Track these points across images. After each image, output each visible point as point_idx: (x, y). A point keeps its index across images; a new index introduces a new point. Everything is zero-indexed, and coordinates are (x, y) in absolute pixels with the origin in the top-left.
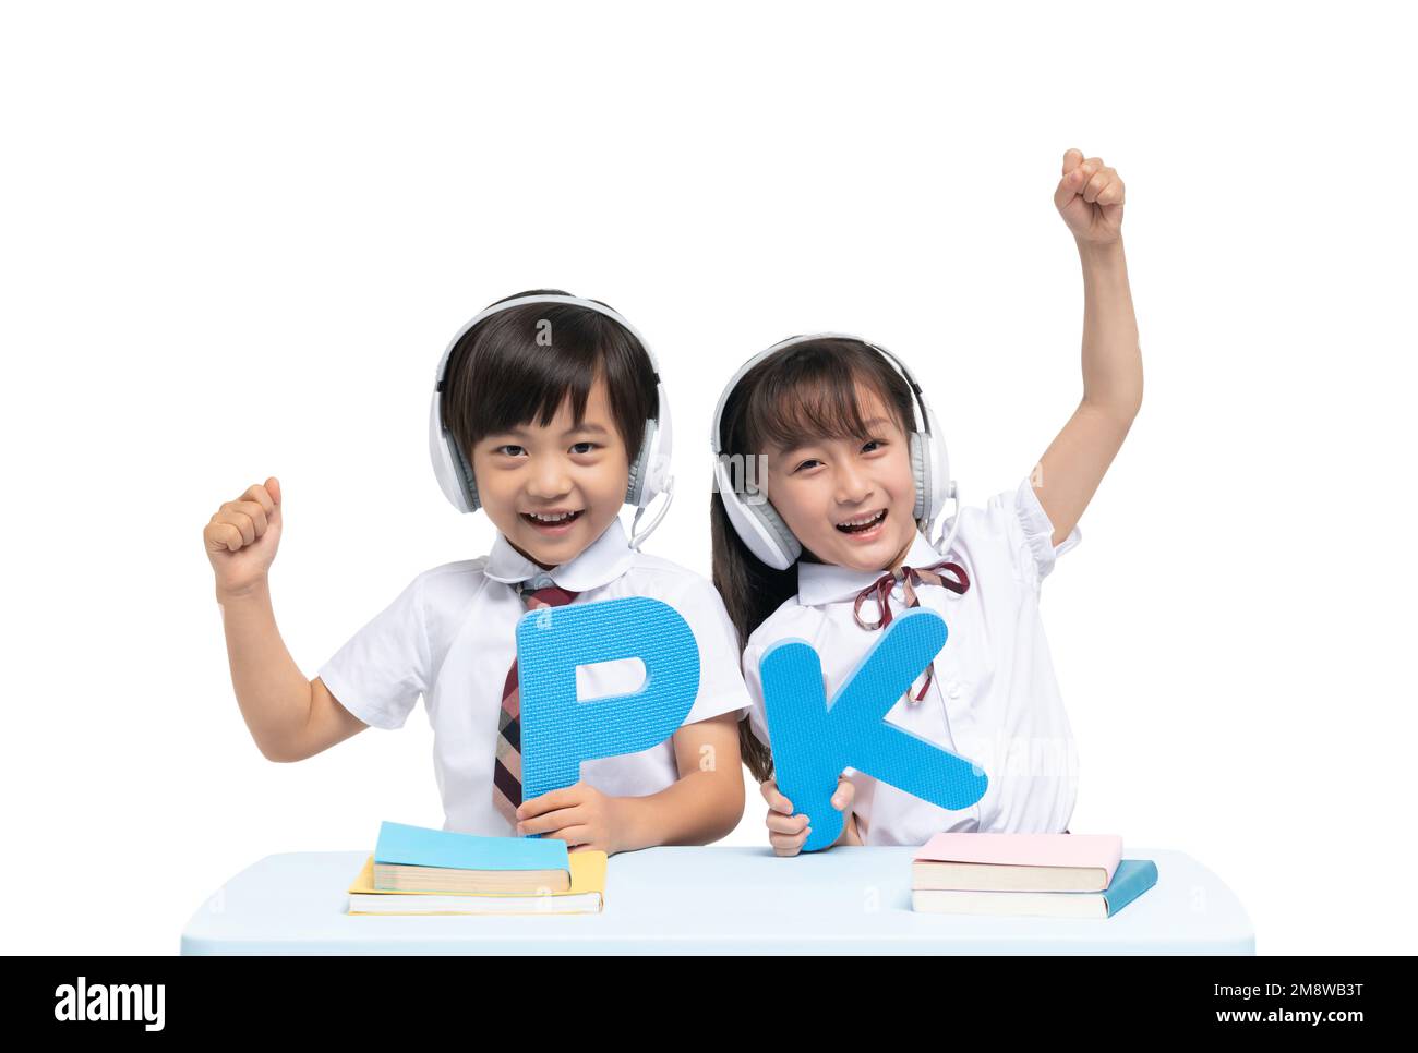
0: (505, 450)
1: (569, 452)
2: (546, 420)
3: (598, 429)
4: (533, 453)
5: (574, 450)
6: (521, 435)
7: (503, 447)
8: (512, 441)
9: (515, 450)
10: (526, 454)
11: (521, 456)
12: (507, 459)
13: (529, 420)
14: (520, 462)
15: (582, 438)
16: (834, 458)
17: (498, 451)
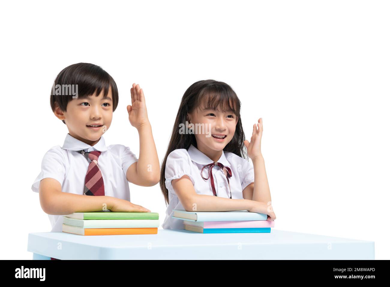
0: (83, 104)
1: (102, 106)
2: (98, 94)
3: (109, 99)
4: (92, 105)
5: (103, 105)
6: (89, 99)
7: (82, 103)
8: (86, 101)
9: (86, 104)
10: (89, 105)
11: (88, 106)
12: (84, 106)
13: (92, 94)
14: (87, 108)
15: (106, 101)
16: (219, 116)
17: (81, 104)
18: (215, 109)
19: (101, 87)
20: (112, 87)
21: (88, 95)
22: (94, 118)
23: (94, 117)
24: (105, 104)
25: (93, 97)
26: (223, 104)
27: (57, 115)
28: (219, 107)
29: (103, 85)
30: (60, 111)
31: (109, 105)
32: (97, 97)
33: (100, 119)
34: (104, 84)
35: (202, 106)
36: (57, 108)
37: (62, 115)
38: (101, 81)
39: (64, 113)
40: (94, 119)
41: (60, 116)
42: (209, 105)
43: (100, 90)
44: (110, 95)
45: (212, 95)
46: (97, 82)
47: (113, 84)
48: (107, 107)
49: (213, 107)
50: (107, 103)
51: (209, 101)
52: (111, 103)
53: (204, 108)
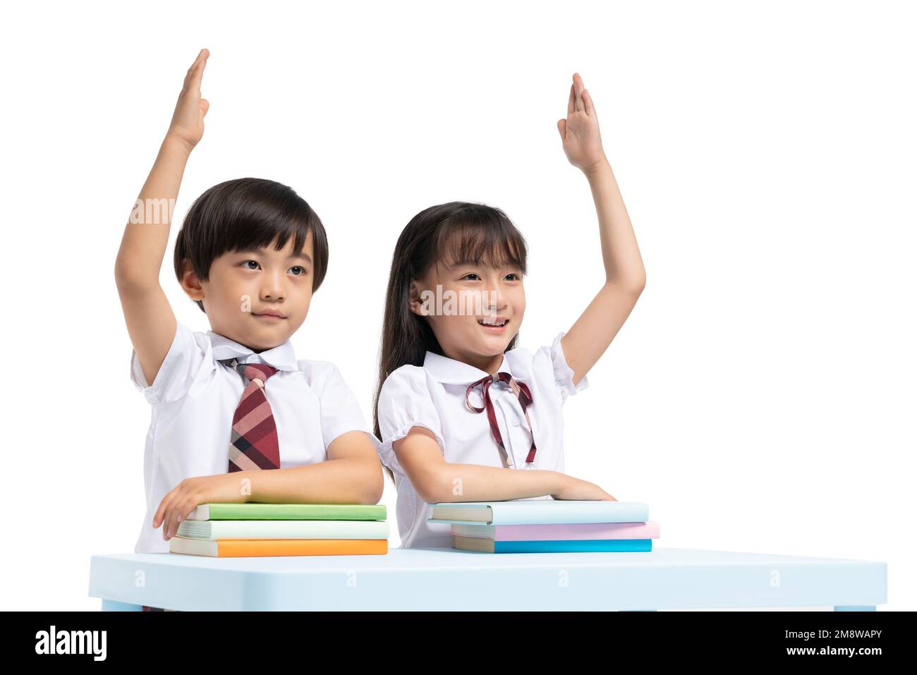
0: (247, 265)
1: (287, 271)
2: (280, 246)
3: (306, 257)
4: (265, 267)
5: (291, 271)
6: (261, 254)
7: (244, 262)
8: (253, 257)
9: (253, 264)
10: (260, 269)
11: (256, 270)
12: (247, 269)
13: (266, 245)
14: (256, 274)
15: (299, 262)
16: (487, 277)
17: (240, 264)
18: (476, 262)
19: (289, 230)
20: (316, 234)
21: (258, 245)
22: (267, 297)
23: (267, 294)
24: (297, 270)
25: (270, 250)
26: (495, 251)
27: (188, 289)
28: (485, 258)
29: (293, 227)
30: (195, 281)
31: (304, 271)
32: (278, 252)
33: (281, 299)
34: (296, 223)
35: (449, 258)
36: (188, 274)
37: (199, 288)
38: (290, 218)
39: (203, 285)
40: (268, 299)
41: (194, 291)
42: (463, 254)
43: (286, 235)
44: (308, 249)
45: (468, 232)
46: (280, 218)
47: (317, 228)
48: (299, 277)
49: (473, 258)
50: (302, 268)
51: (463, 245)
52: (309, 266)
53: (452, 262)
